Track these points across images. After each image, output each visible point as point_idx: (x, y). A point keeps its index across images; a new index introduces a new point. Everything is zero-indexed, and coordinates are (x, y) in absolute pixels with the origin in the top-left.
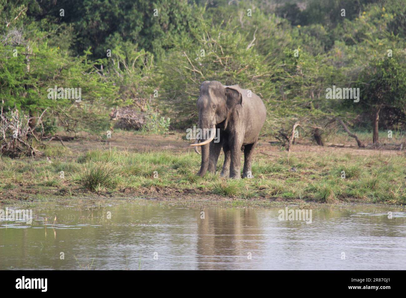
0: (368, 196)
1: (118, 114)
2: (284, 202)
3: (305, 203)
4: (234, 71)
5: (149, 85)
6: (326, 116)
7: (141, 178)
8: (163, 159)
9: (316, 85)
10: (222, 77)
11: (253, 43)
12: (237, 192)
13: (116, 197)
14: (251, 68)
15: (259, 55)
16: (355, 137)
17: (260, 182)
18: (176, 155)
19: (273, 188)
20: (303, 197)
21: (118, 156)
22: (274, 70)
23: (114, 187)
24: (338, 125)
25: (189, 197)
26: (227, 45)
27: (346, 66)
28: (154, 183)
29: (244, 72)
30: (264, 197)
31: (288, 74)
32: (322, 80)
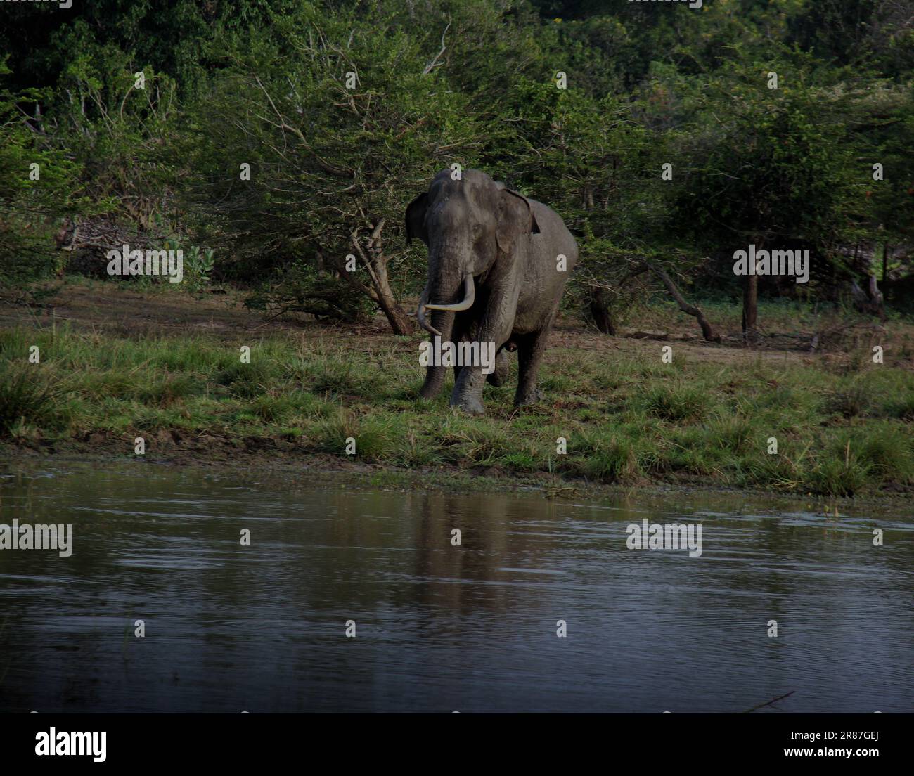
0: (726, 468)
1: (76, 235)
2: (506, 479)
3: (562, 482)
4: (387, 131)
5: (161, 161)
6: (623, 256)
7: (135, 405)
8: (192, 356)
9: (599, 175)
10: (354, 146)
11: (438, 60)
12: (385, 450)
13: (66, 455)
14: (433, 126)
15: (455, 91)
16: (696, 313)
17: (447, 426)
18: (227, 346)
19: (481, 441)
20: (555, 466)
21: (76, 347)
22: (491, 130)
23: (61, 428)
24: (654, 281)
25: (259, 460)
26: (370, 61)
27: (679, 128)
28: (169, 419)
29: (414, 135)
30: (455, 464)
31: (529, 145)
32: (615, 161)
